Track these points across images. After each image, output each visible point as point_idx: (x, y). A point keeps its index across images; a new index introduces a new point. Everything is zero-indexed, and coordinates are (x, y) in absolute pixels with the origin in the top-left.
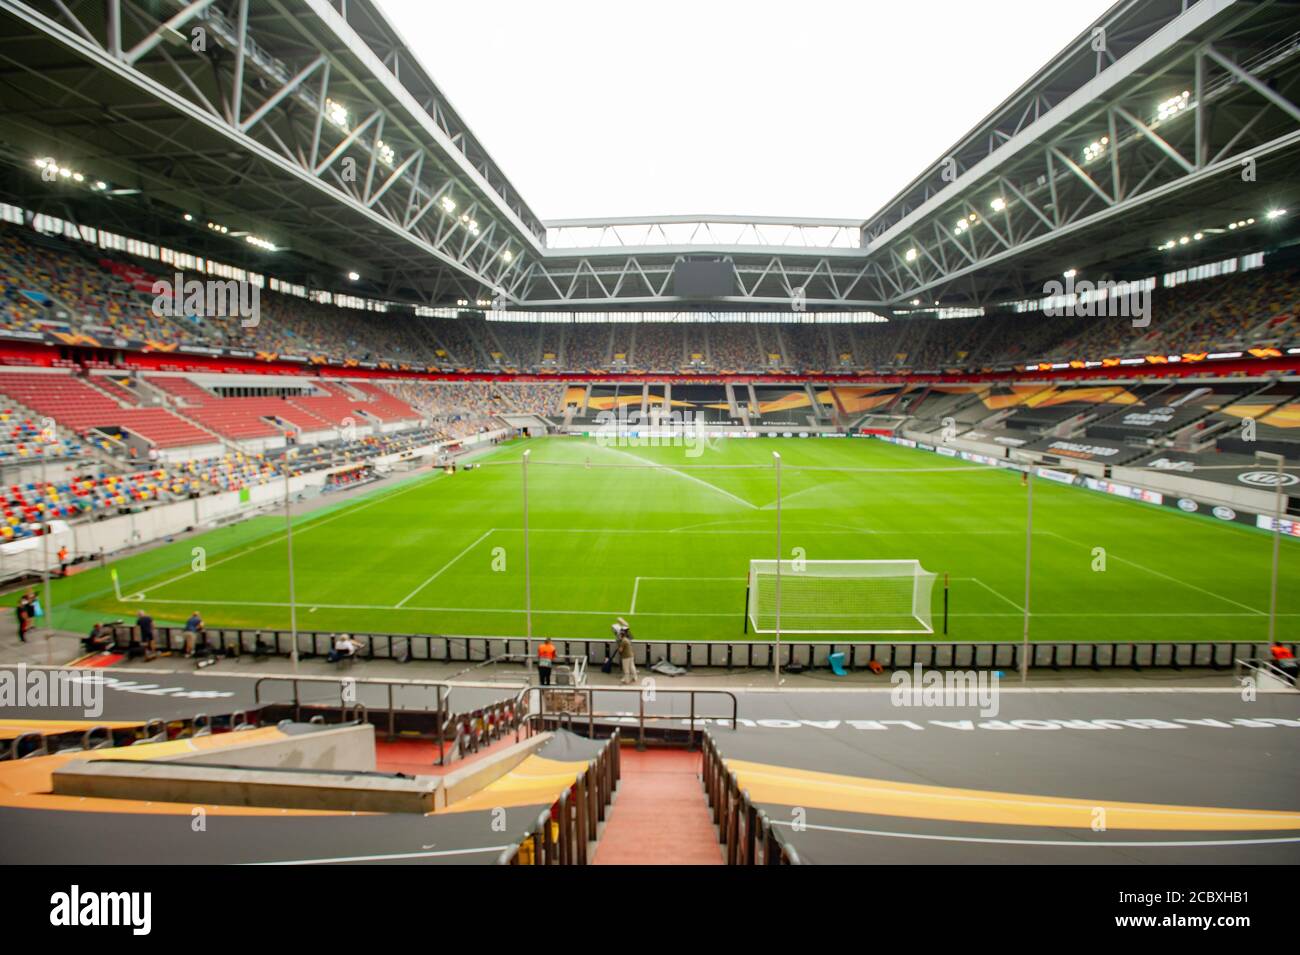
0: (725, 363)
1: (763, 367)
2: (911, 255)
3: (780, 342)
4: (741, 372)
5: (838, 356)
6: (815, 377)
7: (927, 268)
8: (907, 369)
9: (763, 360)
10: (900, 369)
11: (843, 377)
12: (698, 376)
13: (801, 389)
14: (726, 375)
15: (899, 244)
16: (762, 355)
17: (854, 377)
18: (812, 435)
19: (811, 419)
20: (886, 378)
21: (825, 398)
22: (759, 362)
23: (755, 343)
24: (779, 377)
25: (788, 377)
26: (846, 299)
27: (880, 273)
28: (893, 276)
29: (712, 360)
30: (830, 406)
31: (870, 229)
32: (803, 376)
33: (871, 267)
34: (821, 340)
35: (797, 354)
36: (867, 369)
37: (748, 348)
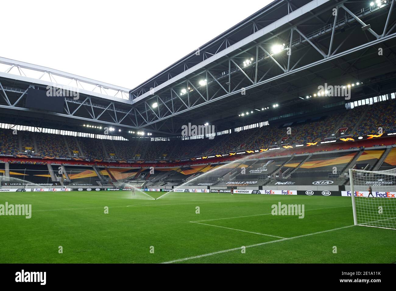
0: (47, 153)
1: (70, 156)
2: (155, 105)
3: (78, 145)
4: (57, 158)
5: (108, 154)
6: (98, 163)
7: (163, 111)
8: (142, 161)
9: (70, 153)
10: (139, 161)
11: (112, 164)
12: (30, 159)
13: (91, 168)
14: (48, 160)
15: (150, 100)
16: (69, 151)
17: (117, 164)
18: (101, 189)
19: (99, 183)
20: (132, 165)
21: (105, 173)
22: (67, 154)
23: (64, 145)
24: (79, 162)
25: (84, 162)
26: (120, 124)
27: (137, 113)
28: (144, 115)
29: (38, 151)
30: (107, 176)
31: (134, 93)
32: (92, 162)
33: (133, 110)
34: (99, 146)
35: (87, 151)
36: (124, 160)
37: (61, 147)
